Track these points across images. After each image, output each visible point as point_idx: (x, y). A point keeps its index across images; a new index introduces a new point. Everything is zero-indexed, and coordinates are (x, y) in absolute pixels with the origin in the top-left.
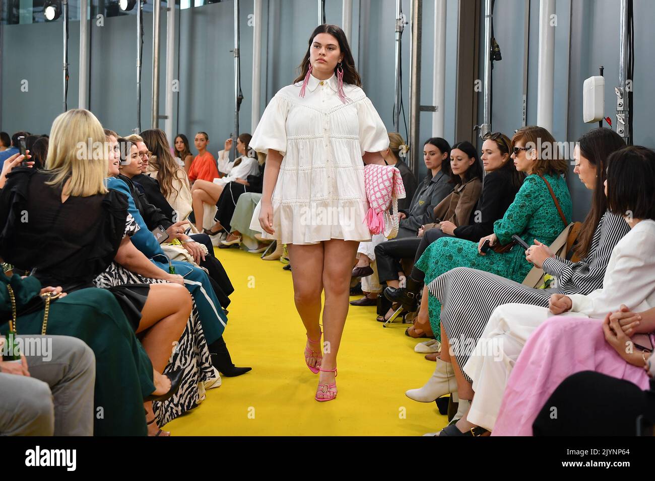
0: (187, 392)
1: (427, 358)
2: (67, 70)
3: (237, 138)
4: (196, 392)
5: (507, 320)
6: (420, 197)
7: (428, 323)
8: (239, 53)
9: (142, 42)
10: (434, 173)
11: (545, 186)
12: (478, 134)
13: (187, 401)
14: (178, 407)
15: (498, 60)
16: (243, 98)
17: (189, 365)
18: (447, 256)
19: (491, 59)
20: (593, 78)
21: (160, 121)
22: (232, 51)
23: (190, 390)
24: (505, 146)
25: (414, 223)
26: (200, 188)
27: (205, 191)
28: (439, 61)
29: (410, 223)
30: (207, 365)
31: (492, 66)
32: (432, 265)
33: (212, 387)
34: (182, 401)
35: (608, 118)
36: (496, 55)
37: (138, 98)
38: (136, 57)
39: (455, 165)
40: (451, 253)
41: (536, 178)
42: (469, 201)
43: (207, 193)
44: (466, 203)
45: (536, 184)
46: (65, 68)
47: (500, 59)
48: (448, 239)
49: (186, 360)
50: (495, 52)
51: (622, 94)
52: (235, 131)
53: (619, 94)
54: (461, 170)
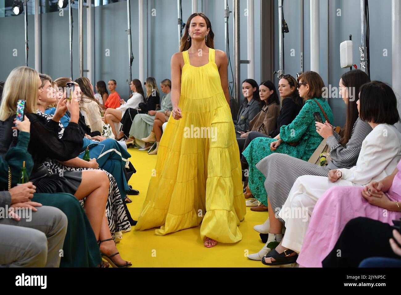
2: (27, 44)
3: (131, 82)
5: (304, 185)
6: (241, 114)
8: (130, 32)
9: (72, 27)
10: (249, 100)
11: (318, 106)
12: (276, 76)
15: (287, 32)
16: (134, 58)
18: (262, 148)
19: (283, 32)
20: (346, 42)
21: (84, 73)
22: (126, 31)
24: (293, 83)
26: (110, 113)
27: (113, 115)
28: (250, 34)
31: (283, 36)
32: (253, 153)
35: (355, 65)
36: (285, 29)
37: (71, 60)
38: (69, 36)
39: (261, 94)
40: (264, 146)
41: (313, 102)
42: (271, 116)
43: (114, 116)
44: (269, 117)
45: (312, 105)
46: (26, 43)
48: (262, 138)
50: (285, 28)
51: (363, 51)
52: (129, 77)
53: (361, 51)
54: (265, 98)
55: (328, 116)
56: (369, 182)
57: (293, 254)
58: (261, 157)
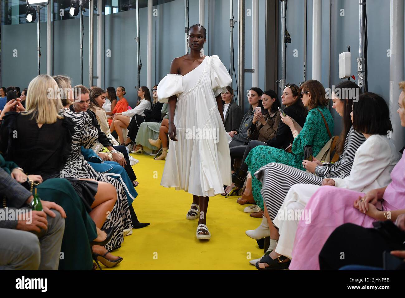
0: (116, 237)
1: (251, 216)
2: (40, 51)
4: (121, 237)
5: (298, 193)
6: (245, 122)
7: (251, 194)
8: (139, 40)
9: (83, 34)
11: (321, 116)
12: (278, 85)
13: (116, 242)
14: (110, 245)
16: (142, 66)
17: (118, 221)
18: (262, 156)
19: (285, 42)
20: (344, 53)
21: (94, 79)
22: (135, 39)
23: (118, 235)
25: (242, 137)
26: (117, 120)
28: (255, 43)
29: (240, 137)
30: (129, 220)
31: (286, 46)
32: (253, 161)
33: (127, 235)
34: (113, 242)
35: (353, 76)
36: (288, 40)
37: (81, 66)
38: (80, 43)
39: (264, 103)
40: (265, 154)
41: (316, 111)
43: (122, 122)
45: (316, 115)
46: (38, 50)
47: (290, 42)
48: (263, 146)
49: (116, 218)
50: (287, 38)
51: (361, 62)
52: (138, 84)
53: (359, 62)
54: (268, 106)
55: (329, 126)
56: (361, 191)
57: (286, 260)
58: (262, 165)
